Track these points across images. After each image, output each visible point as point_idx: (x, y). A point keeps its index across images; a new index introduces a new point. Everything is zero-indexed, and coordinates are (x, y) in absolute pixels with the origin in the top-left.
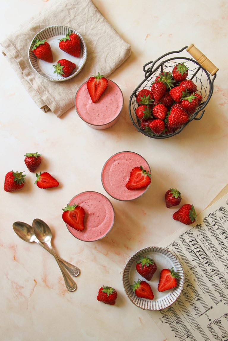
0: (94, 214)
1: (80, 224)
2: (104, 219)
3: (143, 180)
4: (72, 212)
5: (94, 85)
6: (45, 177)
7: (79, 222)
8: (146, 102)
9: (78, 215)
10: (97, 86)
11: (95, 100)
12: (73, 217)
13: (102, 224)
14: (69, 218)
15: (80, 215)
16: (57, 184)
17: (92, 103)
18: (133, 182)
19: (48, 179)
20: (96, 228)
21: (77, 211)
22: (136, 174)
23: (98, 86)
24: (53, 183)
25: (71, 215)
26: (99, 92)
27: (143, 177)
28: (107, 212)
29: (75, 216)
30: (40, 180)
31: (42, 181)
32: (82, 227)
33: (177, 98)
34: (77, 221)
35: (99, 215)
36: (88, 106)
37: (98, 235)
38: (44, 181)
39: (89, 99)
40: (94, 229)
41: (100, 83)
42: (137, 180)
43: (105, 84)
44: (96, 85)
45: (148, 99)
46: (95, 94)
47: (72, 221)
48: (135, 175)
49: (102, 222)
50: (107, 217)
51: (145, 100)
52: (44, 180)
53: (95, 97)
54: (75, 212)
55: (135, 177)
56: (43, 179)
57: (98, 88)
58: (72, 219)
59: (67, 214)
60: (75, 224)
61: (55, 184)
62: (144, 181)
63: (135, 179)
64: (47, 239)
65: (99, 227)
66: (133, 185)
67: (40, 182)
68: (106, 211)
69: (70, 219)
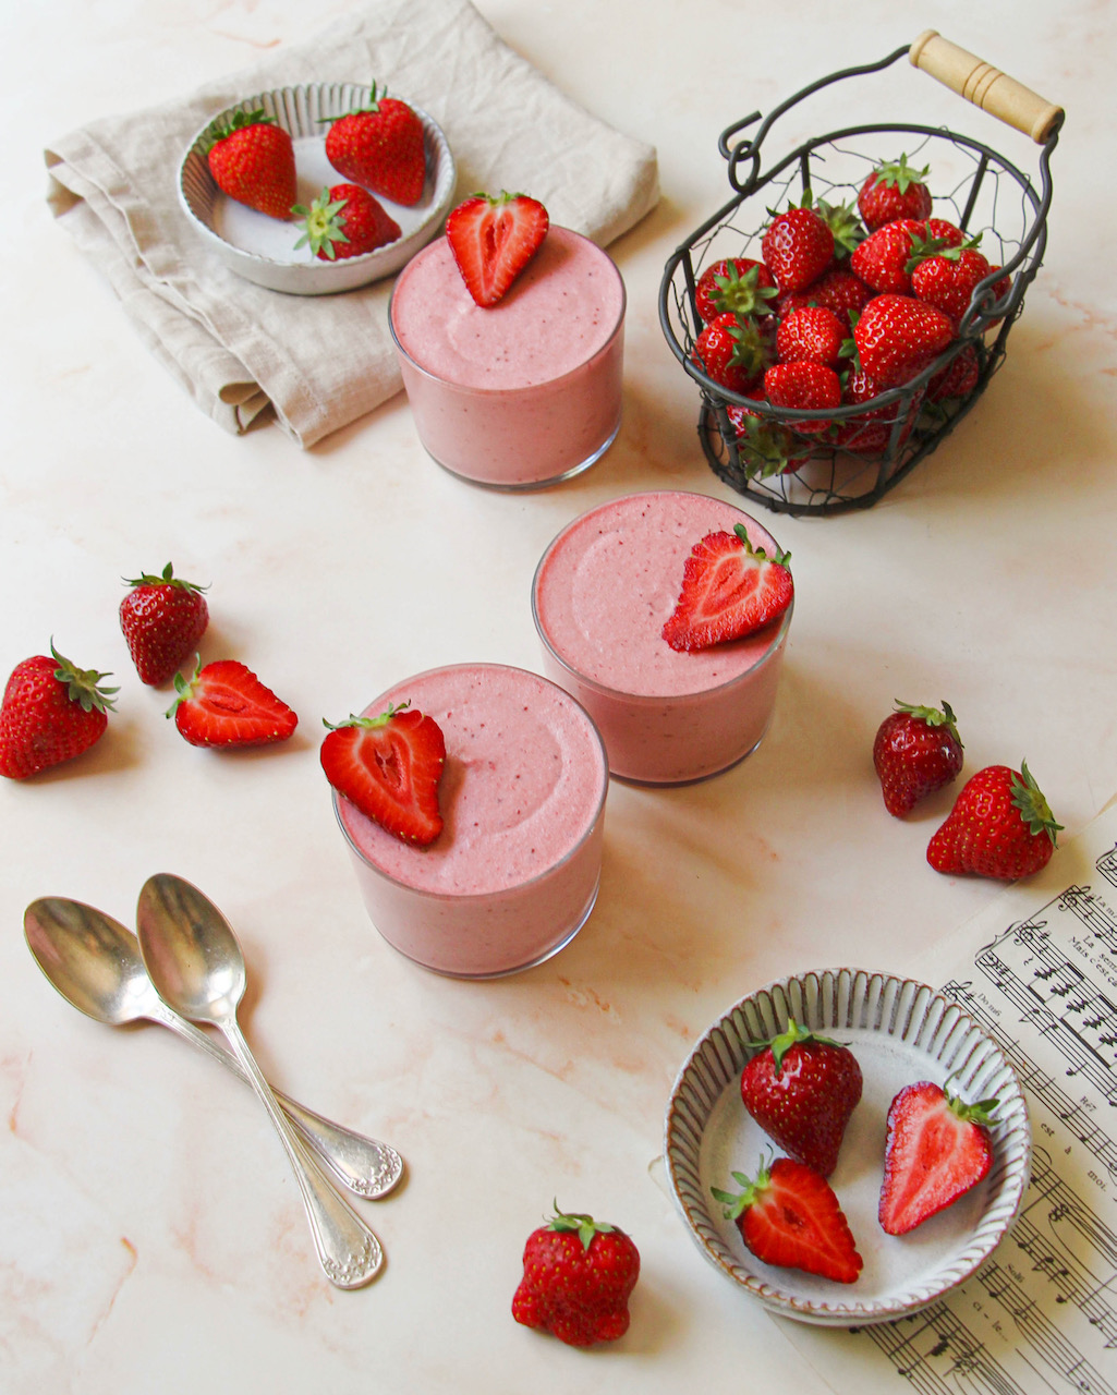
0: (493, 766)
1: (417, 804)
2: (551, 787)
3: (750, 588)
4: (379, 736)
5: (481, 233)
6: (225, 685)
7: (415, 795)
8: (743, 300)
9: (405, 752)
10: (495, 236)
11: (485, 295)
12: (379, 761)
13: (541, 811)
14: (358, 767)
15: (417, 758)
16: (286, 723)
17: (472, 312)
18: (700, 607)
19: (240, 694)
20: (508, 832)
21: (403, 734)
22: (715, 568)
23: (501, 235)
24: (268, 716)
25: (369, 751)
26: (505, 258)
27: (752, 576)
28: (565, 758)
29: (392, 762)
30: (195, 696)
31: (204, 703)
32: (425, 822)
33: (888, 264)
34: (403, 787)
35: (523, 769)
36: (453, 325)
37: (516, 864)
38: (216, 704)
39: (456, 298)
40: (497, 837)
41: (508, 219)
42: (722, 595)
43: (535, 223)
44: (492, 230)
45: (750, 285)
46: (486, 270)
47: (372, 781)
48: (711, 572)
49: (539, 803)
50: (564, 778)
51: (733, 292)
52: (219, 698)
53: (489, 281)
54: (393, 736)
55: (710, 582)
56: (210, 690)
57: (500, 240)
58: (376, 776)
59: (351, 744)
60: (390, 800)
61: (274, 719)
62: (758, 592)
63: (708, 590)
64: (222, 988)
65: (524, 826)
66: (702, 620)
67: (197, 706)
68: (559, 750)
69: (364, 770)
